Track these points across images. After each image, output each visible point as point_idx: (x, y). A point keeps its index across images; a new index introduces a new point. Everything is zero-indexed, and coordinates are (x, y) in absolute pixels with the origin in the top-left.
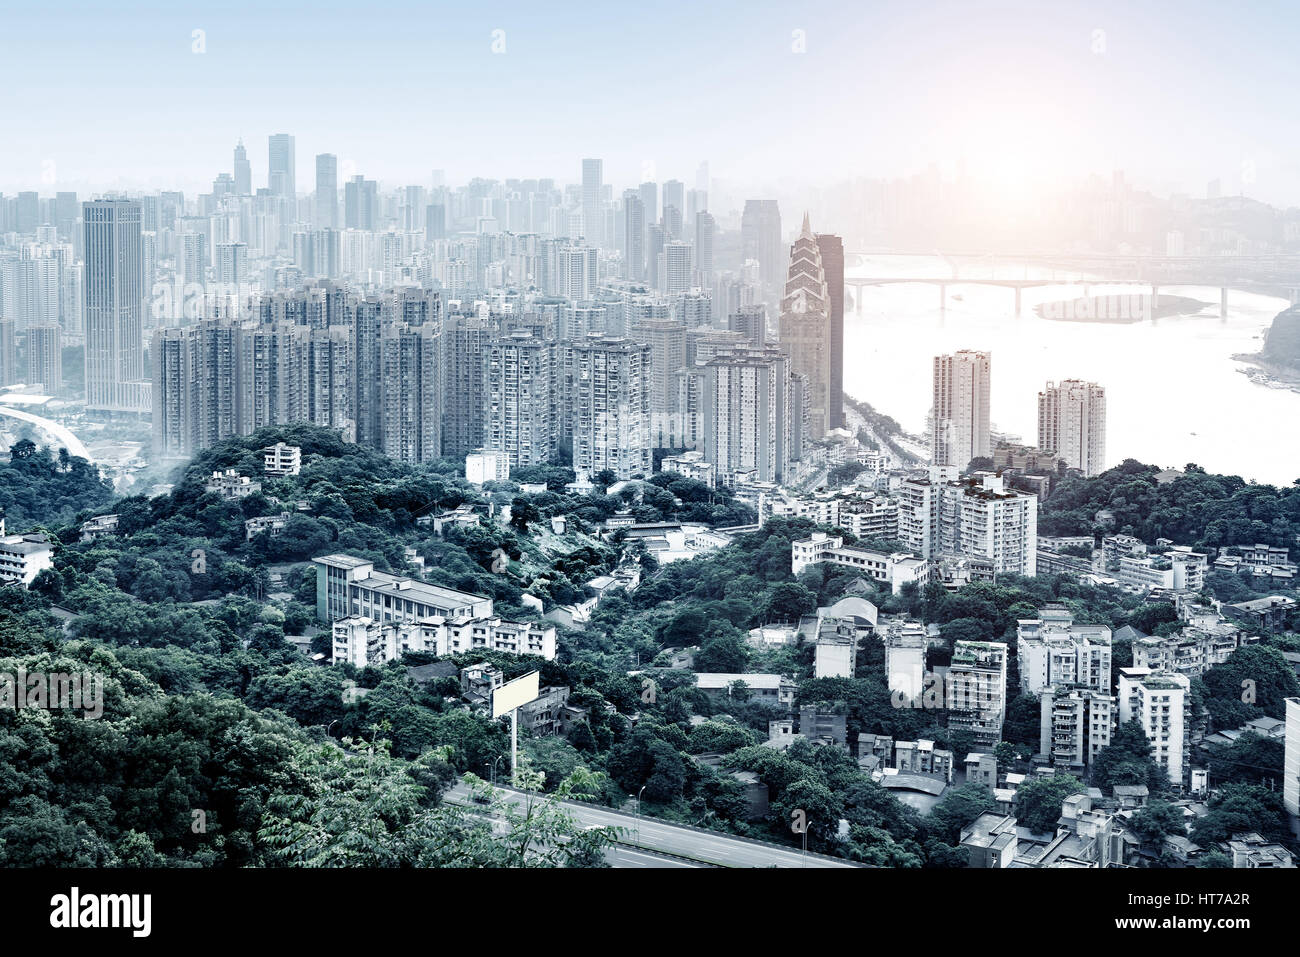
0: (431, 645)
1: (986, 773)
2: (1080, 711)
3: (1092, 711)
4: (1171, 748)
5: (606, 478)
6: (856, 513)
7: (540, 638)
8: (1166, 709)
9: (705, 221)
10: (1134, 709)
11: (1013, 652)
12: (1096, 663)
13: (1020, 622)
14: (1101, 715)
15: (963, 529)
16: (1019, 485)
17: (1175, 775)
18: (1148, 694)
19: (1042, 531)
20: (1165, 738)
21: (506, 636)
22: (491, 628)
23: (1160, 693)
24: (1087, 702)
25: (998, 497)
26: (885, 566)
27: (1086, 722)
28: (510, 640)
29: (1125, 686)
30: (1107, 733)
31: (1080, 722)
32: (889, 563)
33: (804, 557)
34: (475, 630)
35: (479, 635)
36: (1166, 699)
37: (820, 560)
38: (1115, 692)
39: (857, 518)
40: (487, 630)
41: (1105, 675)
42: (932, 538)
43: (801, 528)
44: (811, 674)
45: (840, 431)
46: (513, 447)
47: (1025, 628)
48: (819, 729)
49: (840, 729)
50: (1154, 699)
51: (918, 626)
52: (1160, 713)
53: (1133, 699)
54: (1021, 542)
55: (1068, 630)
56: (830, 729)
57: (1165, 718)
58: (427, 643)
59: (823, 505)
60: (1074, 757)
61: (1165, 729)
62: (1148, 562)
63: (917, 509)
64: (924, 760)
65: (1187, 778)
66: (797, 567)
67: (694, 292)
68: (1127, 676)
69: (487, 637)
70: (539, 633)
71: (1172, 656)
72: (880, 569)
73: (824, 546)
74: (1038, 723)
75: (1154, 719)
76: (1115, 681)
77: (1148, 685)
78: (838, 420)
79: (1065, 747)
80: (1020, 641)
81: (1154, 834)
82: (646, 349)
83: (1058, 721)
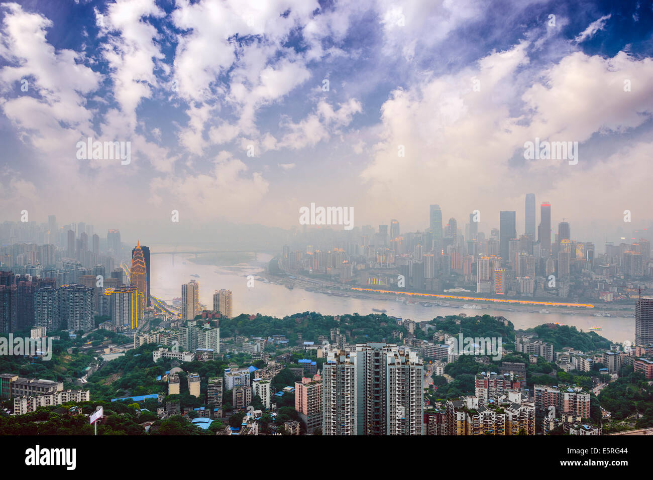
0: (48, 401)
1: (220, 414)
2: (244, 392)
3: (247, 392)
4: (267, 400)
5: (80, 333)
6: (165, 337)
7: (85, 394)
8: (265, 389)
9: (96, 237)
10: (257, 390)
11: (224, 379)
12: (246, 378)
13: (225, 370)
14: (249, 392)
15: (199, 340)
16: (213, 325)
17: (268, 406)
18: (261, 385)
19: (221, 337)
20: (265, 397)
21: (73, 395)
22: (68, 393)
23: (264, 385)
24: (245, 390)
25: (209, 329)
26: (181, 356)
27: (245, 395)
28: (75, 396)
29: (254, 384)
30: (251, 397)
31: (243, 396)
32: (183, 355)
33: (157, 356)
34: (63, 394)
35: (64, 395)
36: (265, 386)
37: (161, 356)
38: (251, 386)
39: (165, 339)
40: (67, 393)
41: (249, 381)
42: (189, 343)
43: (153, 347)
44: (167, 394)
45: (150, 307)
46: (46, 324)
47: (227, 371)
48: (172, 409)
49: (178, 408)
50: (262, 387)
51: (196, 374)
52: (264, 390)
53: (257, 387)
54: (215, 342)
55: (238, 370)
56: (175, 408)
57: (265, 391)
58: (46, 400)
59: (155, 335)
60: (242, 405)
61: (265, 394)
62: (250, 343)
63: (184, 335)
64: (202, 413)
65: (271, 406)
66: (155, 359)
67: (99, 265)
68: (254, 381)
69: (67, 396)
70: (85, 392)
71: (265, 374)
72: (180, 357)
73: (163, 352)
74: (232, 397)
75: (262, 392)
76: (251, 383)
77: (261, 383)
78: (149, 304)
79: (240, 403)
80: (225, 375)
81: (265, 423)
82: (92, 289)
83: (238, 396)
